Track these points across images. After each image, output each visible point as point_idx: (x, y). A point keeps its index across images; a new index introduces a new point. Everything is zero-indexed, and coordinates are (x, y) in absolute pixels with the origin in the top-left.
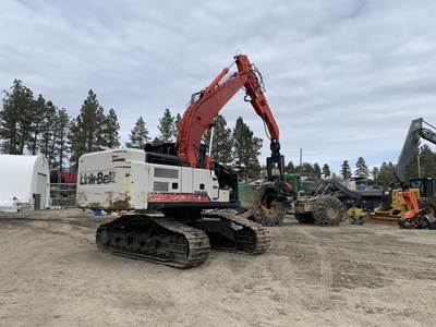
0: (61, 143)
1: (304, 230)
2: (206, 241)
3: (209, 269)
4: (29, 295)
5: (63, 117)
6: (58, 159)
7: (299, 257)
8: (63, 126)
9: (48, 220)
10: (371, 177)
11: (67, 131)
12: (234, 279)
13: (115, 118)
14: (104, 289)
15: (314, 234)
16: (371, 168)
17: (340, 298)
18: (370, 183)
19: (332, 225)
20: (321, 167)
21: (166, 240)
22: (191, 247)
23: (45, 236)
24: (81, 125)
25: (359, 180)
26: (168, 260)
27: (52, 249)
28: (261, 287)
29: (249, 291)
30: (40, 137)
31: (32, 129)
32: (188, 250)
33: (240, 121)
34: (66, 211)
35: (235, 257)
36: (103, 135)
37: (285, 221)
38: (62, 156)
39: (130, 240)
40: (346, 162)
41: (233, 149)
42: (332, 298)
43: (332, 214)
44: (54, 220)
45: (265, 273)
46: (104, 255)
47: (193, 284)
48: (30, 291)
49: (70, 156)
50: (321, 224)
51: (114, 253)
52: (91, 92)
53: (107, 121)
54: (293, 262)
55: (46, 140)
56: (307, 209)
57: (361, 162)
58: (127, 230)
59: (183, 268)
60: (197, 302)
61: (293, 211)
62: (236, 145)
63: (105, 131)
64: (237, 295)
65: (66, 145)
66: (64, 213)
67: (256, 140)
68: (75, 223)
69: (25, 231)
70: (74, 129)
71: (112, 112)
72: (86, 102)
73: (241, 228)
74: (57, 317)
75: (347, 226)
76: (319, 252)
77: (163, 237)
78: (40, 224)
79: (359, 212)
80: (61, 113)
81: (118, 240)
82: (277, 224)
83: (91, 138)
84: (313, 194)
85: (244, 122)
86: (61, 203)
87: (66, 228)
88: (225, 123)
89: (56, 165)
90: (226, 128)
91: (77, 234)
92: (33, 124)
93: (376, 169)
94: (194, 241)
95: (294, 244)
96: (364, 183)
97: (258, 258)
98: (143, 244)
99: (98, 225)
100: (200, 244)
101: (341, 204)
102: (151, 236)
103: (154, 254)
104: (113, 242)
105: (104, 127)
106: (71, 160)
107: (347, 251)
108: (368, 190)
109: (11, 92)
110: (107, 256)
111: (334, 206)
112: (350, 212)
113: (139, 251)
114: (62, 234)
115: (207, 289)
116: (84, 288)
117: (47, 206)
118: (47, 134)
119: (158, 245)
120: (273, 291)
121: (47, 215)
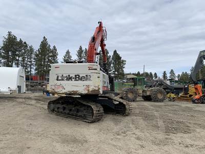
0: (31, 62)
1: (147, 104)
2: (102, 109)
3: (103, 123)
4: (15, 136)
5: (31, 50)
6: (29, 69)
7: (147, 117)
8: (31, 54)
9: (25, 98)
10: (177, 79)
11: (33, 56)
12: (116, 128)
13: (56, 50)
14: (52, 133)
15: (152, 106)
16: (177, 75)
17: (170, 139)
18: (176, 82)
19: (160, 101)
20: (153, 74)
21: (82, 109)
22: (94, 112)
23: (23, 106)
24: (40, 53)
25: (171, 80)
26: (83, 118)
27: (26, 112)
28: (130, 133)
29: (124, 135)
30: (20, 59)
31: (17, 55)
32: (93, 113)
33: (115, 52)
34: (33, 94)
35: (116, 117)
36: (50, 58)
37: (138, 99)
38: (31, 68)
39: (64, 109)
40: (165, 72)
41: (112, 65)
42: (166, 139)
43: (160, 96)
44: (28, 98)
45: (131, 125)
46: (51, 116)
47: (96, 131)
48: (15, 134)
49: (35, 68)
50: (155, 101)
51: (57, 115)
52: (44, 37)
53: (52, 52)
54: (144, 120)
55: (23, 60)
56: (148, 94)
57: (172, 72)
58: (63, 103)
59: (91, 123)
60: (98, 140)
61: (141, 95)
62: (113, 63)
63: (51, 56)
64: (118, 137)
65: (33, 62)
66: (32, 95)
67: (123, 61)
68: (38, 100)
69: (14, 103)
70: (37, 55)
71: (54, 47)
72: (42, 42)
73: (118, 103)
74: (29, 148)
75: (167, 102)
76: (156, 115)
77: (80, 107)
78: (21, 100)
79: (173, 95)
80: (31, 47)
81: (58, 108)
82: (134, 101)
83: (45, 59)
84: (151, 87)
85: (117, 52)
86: (31, 90)
87: (33, 102)
88: (108, 53)
89: (28, 72)
90: (108, 55)
91: (39, 105)
92: (17, 53)
93: (179, 75)
94: (96, 109)
95: (143, 111)
96: (174, 81)
97: (127, 118)
98: (70, 110)
99: (49, 101)
100: (99, 111)
101: (165, 91)
102: (75, 107)
103: (76, 116)
104: (56, 109)
105: (51, 54)
106: (35, 70)
107: (170, 115)
108: (176, 85)
109: (7, 37)
110: (53, 116)
111: (161, 92)
112: (168, 95)
113: (68, 114)
114: (32, 105)
115: (104, 133)
116: (42, 133)
117: (24, 91)
118: (24, 57)
119: (78, 111)
120: (136, 135)
121: (24, 96)
